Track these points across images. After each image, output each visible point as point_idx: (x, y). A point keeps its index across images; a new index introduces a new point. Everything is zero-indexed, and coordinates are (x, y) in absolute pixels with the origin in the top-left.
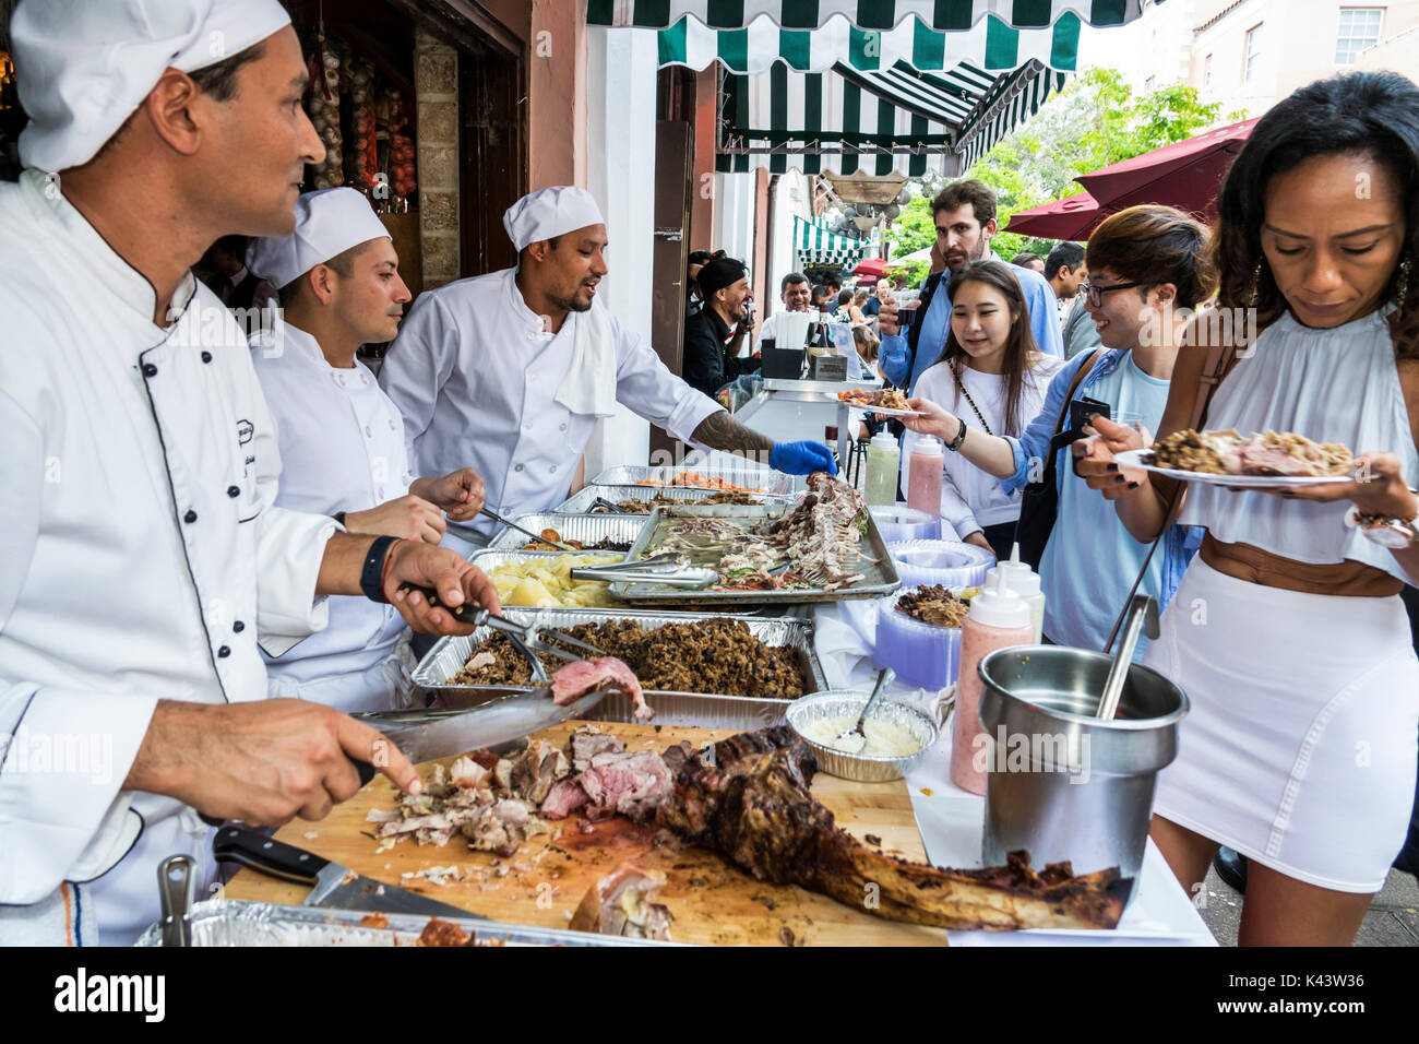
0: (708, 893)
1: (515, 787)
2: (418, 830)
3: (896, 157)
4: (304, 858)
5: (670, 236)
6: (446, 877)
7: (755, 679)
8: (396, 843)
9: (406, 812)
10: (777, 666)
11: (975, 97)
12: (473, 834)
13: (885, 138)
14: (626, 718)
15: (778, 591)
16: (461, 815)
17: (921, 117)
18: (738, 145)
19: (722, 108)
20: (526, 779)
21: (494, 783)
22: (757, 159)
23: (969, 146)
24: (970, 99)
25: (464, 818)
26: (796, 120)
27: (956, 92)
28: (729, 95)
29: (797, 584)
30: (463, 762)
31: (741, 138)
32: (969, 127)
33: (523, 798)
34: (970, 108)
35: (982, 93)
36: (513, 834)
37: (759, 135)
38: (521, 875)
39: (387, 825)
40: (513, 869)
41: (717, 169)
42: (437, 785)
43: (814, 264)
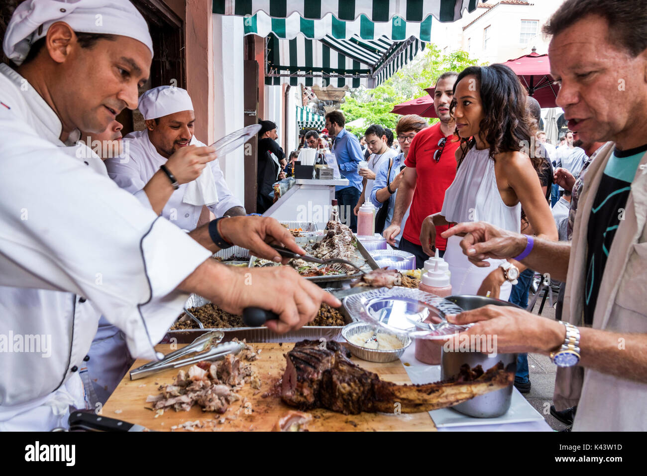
0: (324, 422)
1: (220, 378)
2: (175, 404)
3: (347, 79)
4: (120, 424)
5: (250, 114)
6: (194, 426)
7: (322, 318)
8: (164, 412)
9: (168, 396)
10: (331, 311)
11: (382, 53)
12: (204, 403)
13: (341, 71)
14: (263, 340)
15: (324, 276)
16: (196, 395)
17: (357, 62)
18: (275, 73)
19: (267, 55)
20: (225, 374)
21: (209, 377)
22: (284, 79)
23: (379, 75)
24: (379, 54)
25: (198, 396)
26: (301, 62)
27: (373, 50)
28: (270, 50)
29: (333, 272)
30: (194, 368)
31: (276, 69)
32: (378, 66)
33: (224, 383)
34: (379, 58)
35: (385, 51)
36: (224, 401)
37: (285, 68)
38: (231, 422)
39: (158, 403)
40: (227, 419)
41: (266, 84)
42: (182, 381)
43: (305, 128)
